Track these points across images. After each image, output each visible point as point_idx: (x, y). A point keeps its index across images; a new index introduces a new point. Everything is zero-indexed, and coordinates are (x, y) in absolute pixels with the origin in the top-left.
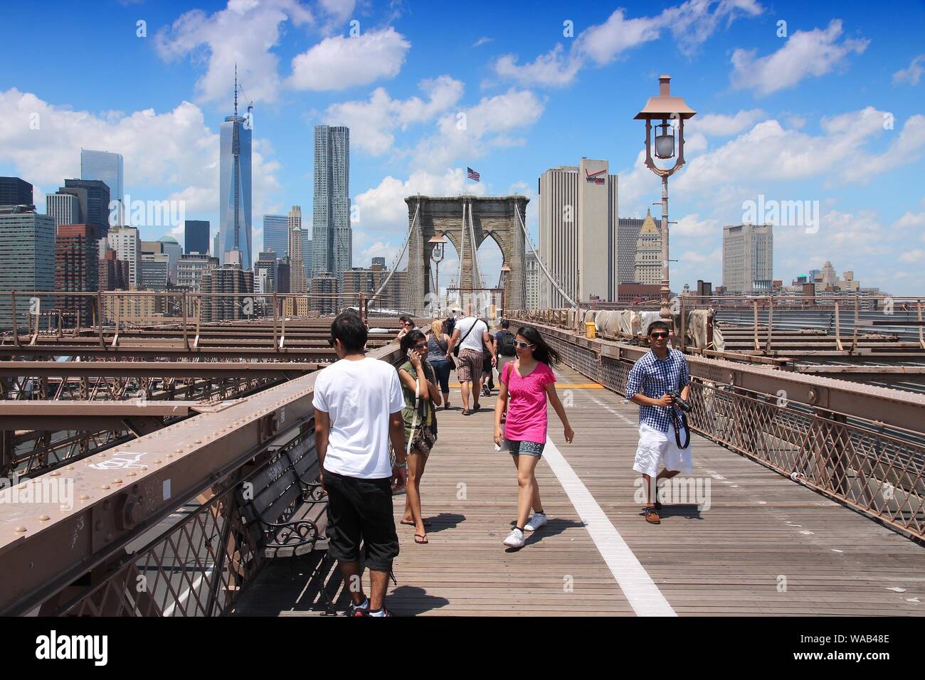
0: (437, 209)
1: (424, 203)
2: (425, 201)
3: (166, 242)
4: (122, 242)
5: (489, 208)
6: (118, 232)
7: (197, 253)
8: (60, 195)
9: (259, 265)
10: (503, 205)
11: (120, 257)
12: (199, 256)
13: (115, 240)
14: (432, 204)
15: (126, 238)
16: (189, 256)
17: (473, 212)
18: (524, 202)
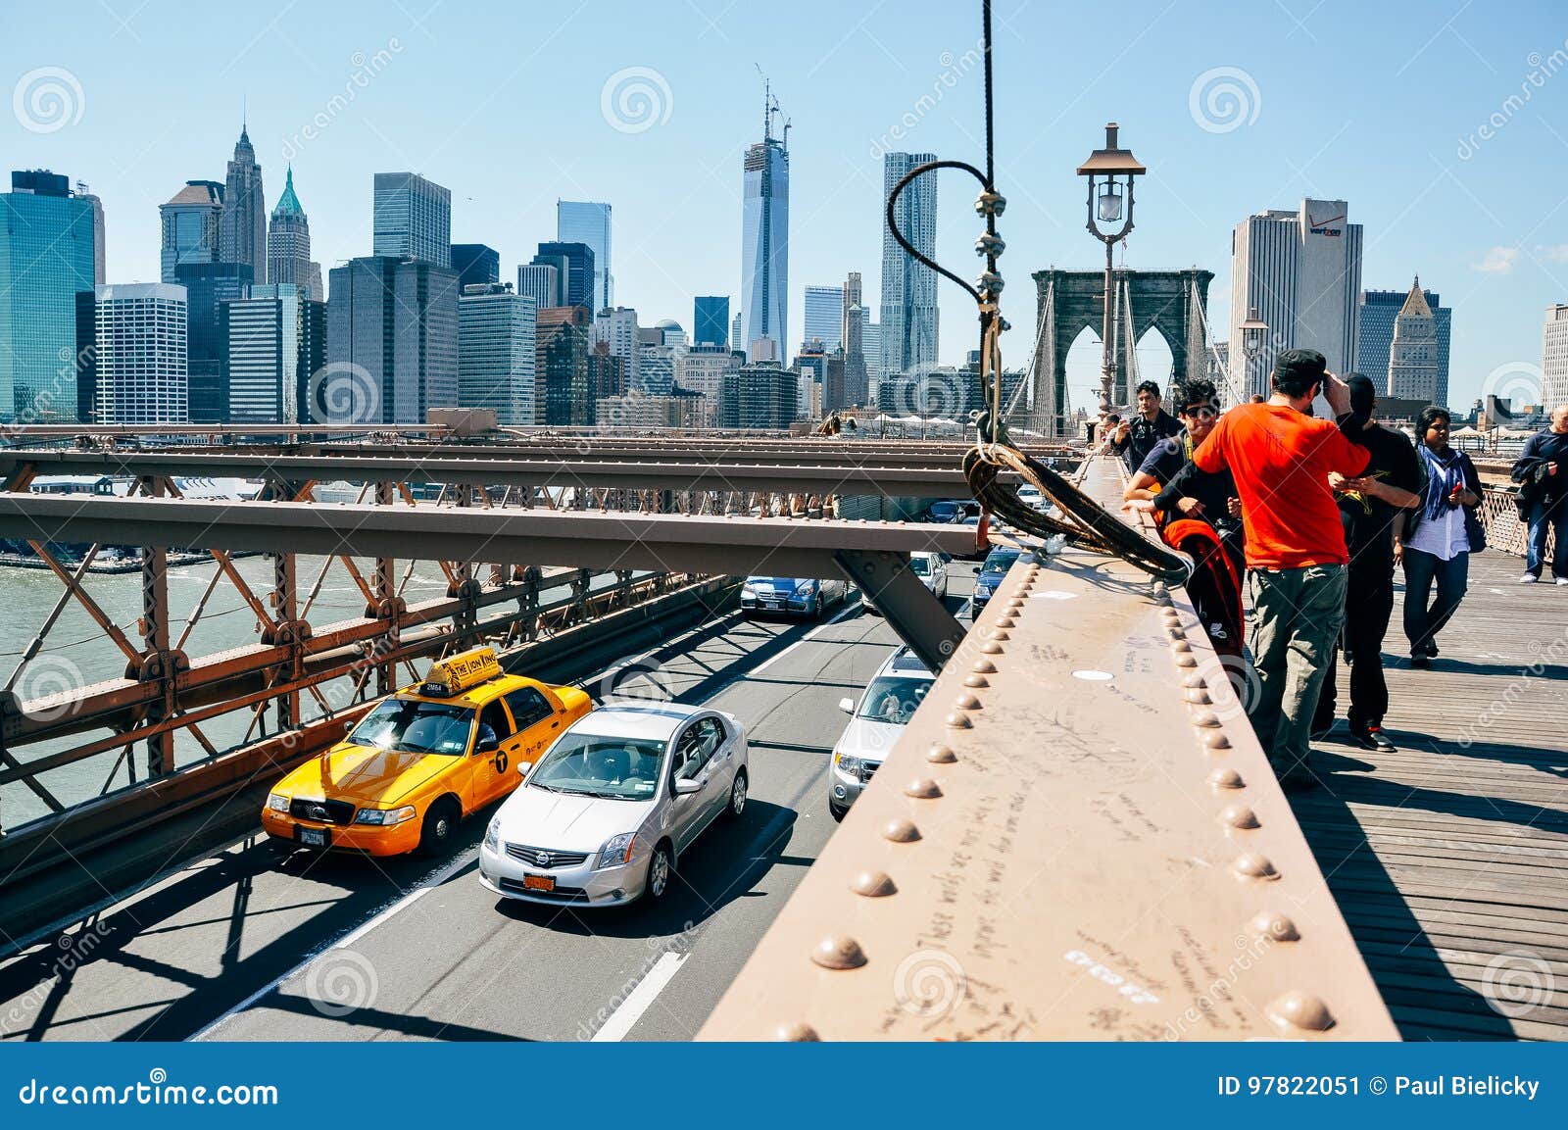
0: (1078, 289)
1: (1060, 280)
2: (1061, 277)
3: (667, 328)
4: (615, 330)
5: (1155, 287)
6: (609, 316)
7: (712, 344)
8: (535, 266)
9: (801, 362)
10: (1174, 282)
11: (613, 352)
12: (714, 348)
13: (606, 328)
14: (1071, 282)
15: (620, 325)
16: (701, 348)
17: (1131, 292)
18: (1205, 277)
